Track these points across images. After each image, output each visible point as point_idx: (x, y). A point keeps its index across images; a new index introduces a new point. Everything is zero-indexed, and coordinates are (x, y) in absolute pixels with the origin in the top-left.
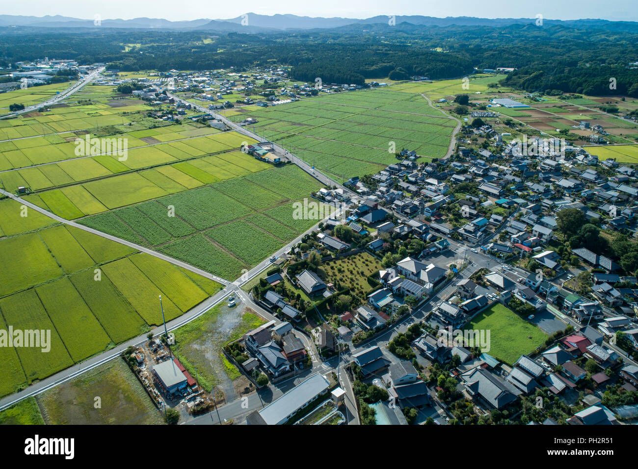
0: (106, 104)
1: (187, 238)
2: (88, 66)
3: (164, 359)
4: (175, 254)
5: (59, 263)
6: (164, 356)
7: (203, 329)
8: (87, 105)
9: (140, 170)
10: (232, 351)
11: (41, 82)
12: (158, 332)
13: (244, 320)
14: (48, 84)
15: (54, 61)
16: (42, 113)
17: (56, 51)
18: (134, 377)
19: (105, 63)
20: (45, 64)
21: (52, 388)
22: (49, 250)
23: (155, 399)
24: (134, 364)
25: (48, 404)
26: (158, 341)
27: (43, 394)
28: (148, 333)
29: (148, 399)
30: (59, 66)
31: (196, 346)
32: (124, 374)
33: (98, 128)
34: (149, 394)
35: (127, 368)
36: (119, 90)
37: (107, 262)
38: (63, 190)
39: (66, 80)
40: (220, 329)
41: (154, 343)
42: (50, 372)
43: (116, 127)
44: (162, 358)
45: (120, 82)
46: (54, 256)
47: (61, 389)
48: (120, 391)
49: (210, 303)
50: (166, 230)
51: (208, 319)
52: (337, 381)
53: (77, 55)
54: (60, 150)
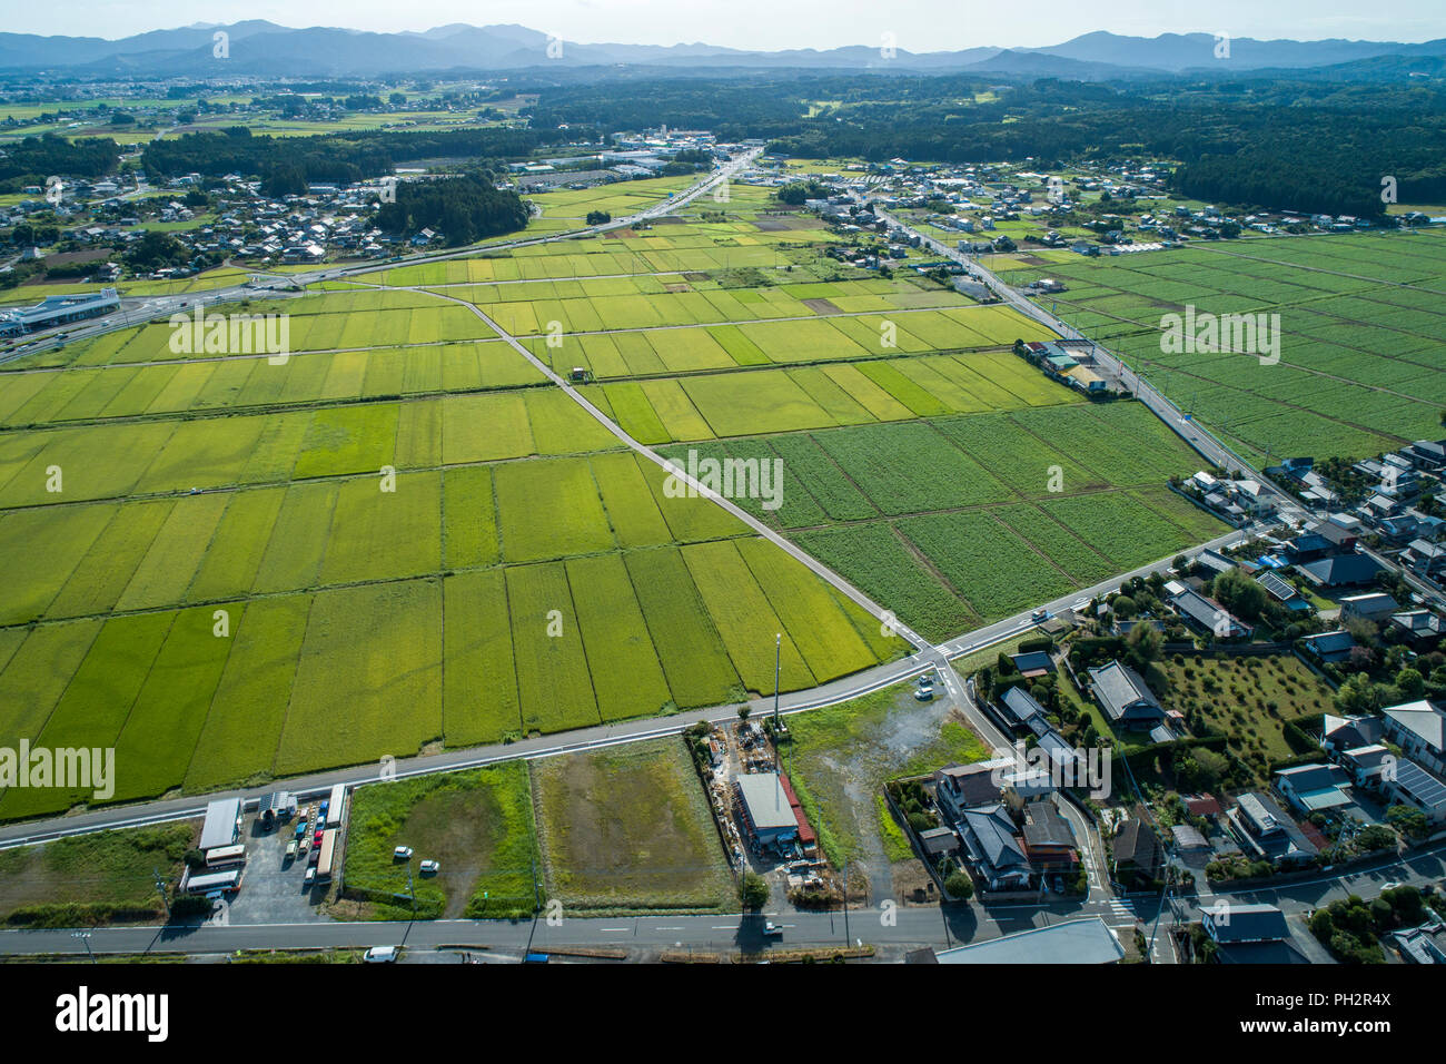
0: (751, 222)
1: (857, 526)
2: (733, 145)
3: (761, 766)
4: (825, 555)
5: (612, 523)
6: (762, 762)
7: (851, 729)
8: (717, 222)
9: (790, 366)
10: (904, 797)
11: (646, 172)
12: (761, 708)
13: (945, 736)
14: (658, 176)
15: (676, 132)
16: (637, 232)
17: (683, 113)
18: (699, 786)
19: (765, 141)
20: (660, 138)
21: (558, 757)
22: (600, 495)
23: (729, 843)
24: (703, 759)
25: (545, 785)
26: (756, 727)
27: (542, 761)
28: (742, 705)
29: (716, 839)
30: (681, 143)
31: (829, 762)
32: (680, 771)
33: (728, 270)
34: (720, 828)
35: (690, 761)
36: (781, 196)
37: (693, 540)
38: (644, 384)
39: (689, 171)
40: (887, 741)
41: (749, 728)
42: (560, 726)
43: (763, 272)
44: (758, 764)
45: (787, 179)
46: (605, 509)
47: (570, 764)
48: (669, 803)
49: (879, 678)
50: (817, 501)
51: (866, 712)
52: (1143, 953)
53: (718, 122)
54: (654, 307)
